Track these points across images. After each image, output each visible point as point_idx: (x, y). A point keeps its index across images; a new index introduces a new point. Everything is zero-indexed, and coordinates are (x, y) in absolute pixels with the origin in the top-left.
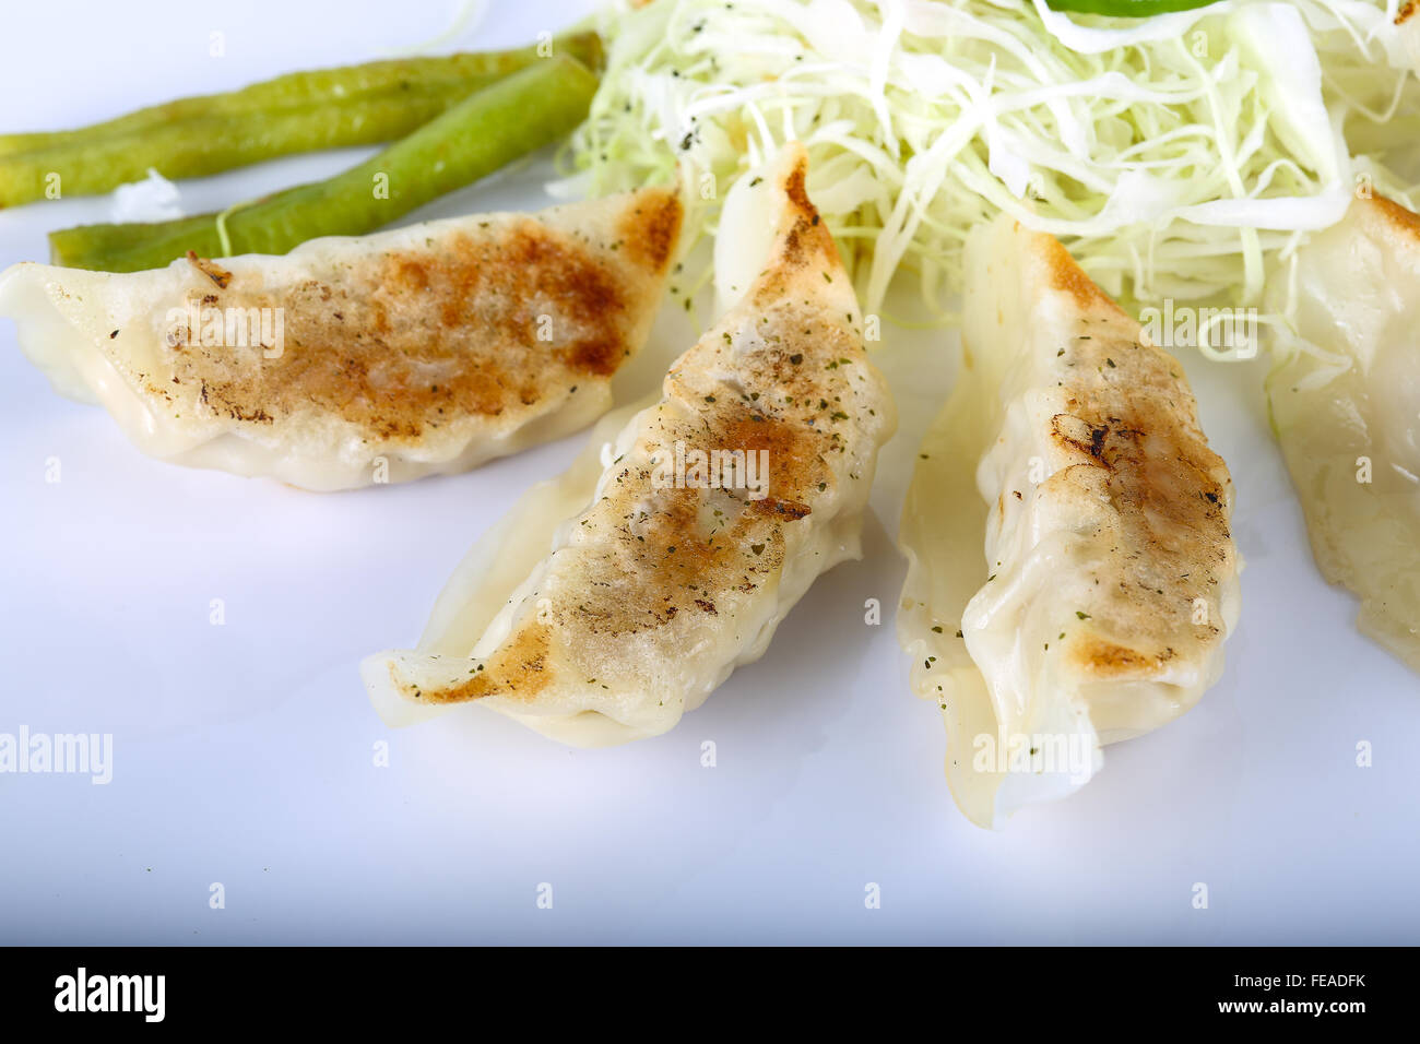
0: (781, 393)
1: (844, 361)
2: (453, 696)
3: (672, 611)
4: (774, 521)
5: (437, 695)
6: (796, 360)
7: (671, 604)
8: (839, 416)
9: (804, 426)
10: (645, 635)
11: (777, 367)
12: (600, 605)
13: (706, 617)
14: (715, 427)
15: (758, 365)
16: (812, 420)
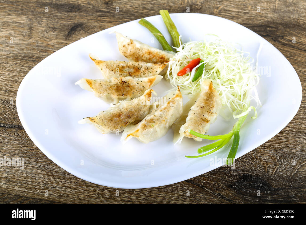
0: (143, 69)
1: (150, 72)
2: (91, 59)
3: (112, 70)
4: (128, 74)
5: (91, 58)
6: (148, 69)
7: (113, 70)
8: (144, 74)
9: (141, 72)
10: (108, 70)
11: (146, 68)
12: (109, 65)
13: (114, 73)
14: (135, 66)
15: (145, 67)
16: (142, 73)
